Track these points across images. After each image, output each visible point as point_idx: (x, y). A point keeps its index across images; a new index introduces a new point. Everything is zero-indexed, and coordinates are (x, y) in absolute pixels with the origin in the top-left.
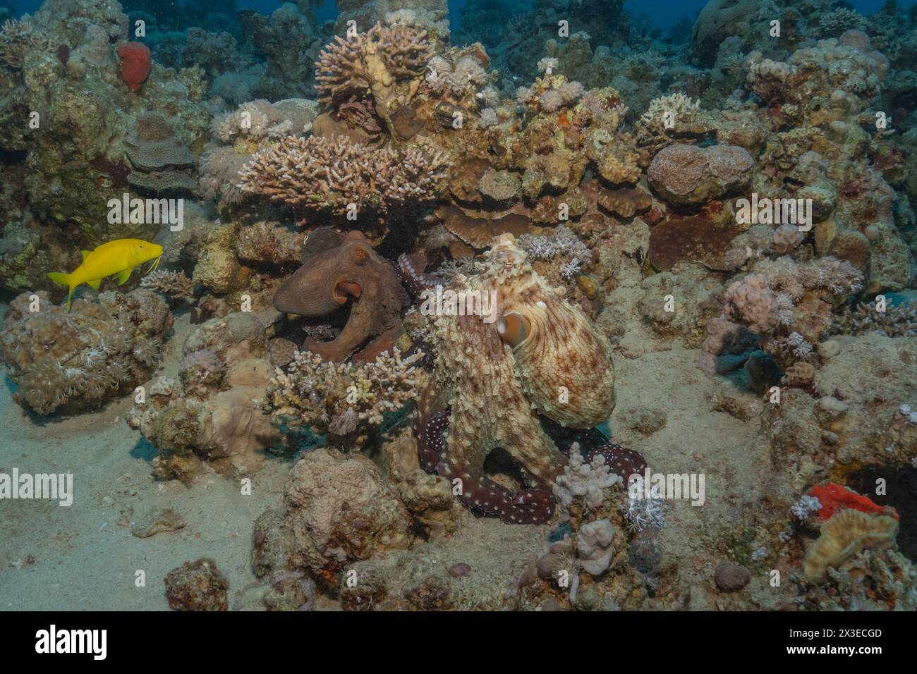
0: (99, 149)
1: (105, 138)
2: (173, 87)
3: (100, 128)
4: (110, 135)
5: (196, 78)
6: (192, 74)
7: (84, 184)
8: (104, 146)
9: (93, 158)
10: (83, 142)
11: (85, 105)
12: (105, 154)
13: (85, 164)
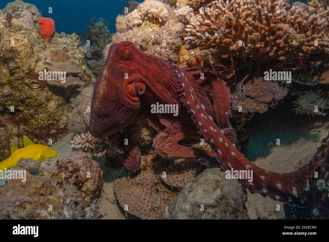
0: (30, 66)
1: (33, 60)
2: (65, 41)
3: (30, 54)
4: (36, 59)
5: (74, 38)
6: (72, 37)
7: (23, 87)
8: (33, 64)
9: (27, 71)
10: (21, 62)
11: (21, 39)
12: (34, 69)
13: (22, 75)
